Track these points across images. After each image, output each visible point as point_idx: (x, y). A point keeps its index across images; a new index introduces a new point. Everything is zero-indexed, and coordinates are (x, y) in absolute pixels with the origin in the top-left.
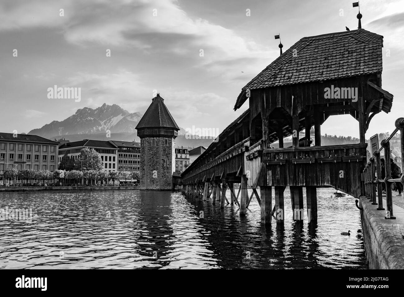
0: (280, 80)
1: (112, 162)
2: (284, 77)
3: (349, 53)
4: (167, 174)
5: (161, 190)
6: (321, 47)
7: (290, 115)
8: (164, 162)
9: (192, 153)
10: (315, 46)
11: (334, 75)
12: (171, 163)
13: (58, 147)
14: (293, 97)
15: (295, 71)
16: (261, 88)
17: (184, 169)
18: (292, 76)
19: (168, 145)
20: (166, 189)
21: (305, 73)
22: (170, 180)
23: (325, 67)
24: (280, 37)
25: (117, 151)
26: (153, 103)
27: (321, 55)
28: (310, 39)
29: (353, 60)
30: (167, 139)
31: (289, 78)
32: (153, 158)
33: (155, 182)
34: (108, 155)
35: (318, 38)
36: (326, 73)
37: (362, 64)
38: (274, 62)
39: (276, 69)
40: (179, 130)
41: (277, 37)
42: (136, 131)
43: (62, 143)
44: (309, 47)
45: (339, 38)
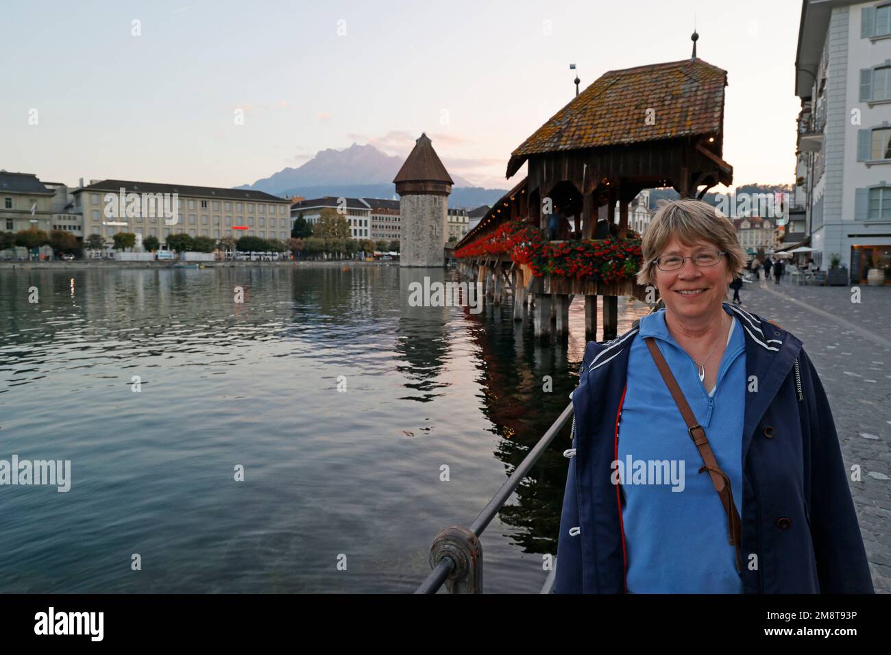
0: (566, 141)
1: (363, 228)
2: (573, 135)
3: (672, 99)
4: (436, 246)
5: (429, 267)
6: (632, 88)
7: (579, 193)
8: (433, 229)
9: (472, 215)
10: (623, 85)
11: (646, 135)
12: (442, 230)
13: (289, 207)
14: (585, 166)
15: (590, 126)
16: (539, 152)
17: (461, 237)
18: (584, 135)
19: (437, 205)
20: (435, 265)
21: (604, 130)
22: (441, 254)
23: (635, 121)
24: (577, 67)
25: (369, 213)
26: (416, 146)
27: (631, 102)
28: (617, 74)
29: (677, 111)
30: (436, 196)
31: (581, 138)
32: (417, 223)
33: (420, 256)
34: (358, 218)
35: (629, 72)
36: (634, 131)
37: (689, 118)
38: (562, 112)
39: (563, 123)
40: (453, 183)
41: (573, 67)
42: (394, 185)
43: (295, 202)
44: (614, 87)
45: (660, 73)
